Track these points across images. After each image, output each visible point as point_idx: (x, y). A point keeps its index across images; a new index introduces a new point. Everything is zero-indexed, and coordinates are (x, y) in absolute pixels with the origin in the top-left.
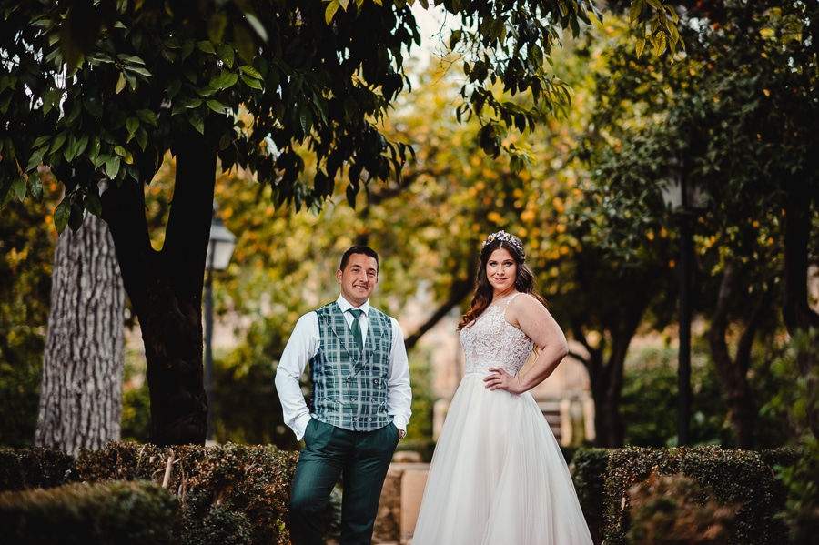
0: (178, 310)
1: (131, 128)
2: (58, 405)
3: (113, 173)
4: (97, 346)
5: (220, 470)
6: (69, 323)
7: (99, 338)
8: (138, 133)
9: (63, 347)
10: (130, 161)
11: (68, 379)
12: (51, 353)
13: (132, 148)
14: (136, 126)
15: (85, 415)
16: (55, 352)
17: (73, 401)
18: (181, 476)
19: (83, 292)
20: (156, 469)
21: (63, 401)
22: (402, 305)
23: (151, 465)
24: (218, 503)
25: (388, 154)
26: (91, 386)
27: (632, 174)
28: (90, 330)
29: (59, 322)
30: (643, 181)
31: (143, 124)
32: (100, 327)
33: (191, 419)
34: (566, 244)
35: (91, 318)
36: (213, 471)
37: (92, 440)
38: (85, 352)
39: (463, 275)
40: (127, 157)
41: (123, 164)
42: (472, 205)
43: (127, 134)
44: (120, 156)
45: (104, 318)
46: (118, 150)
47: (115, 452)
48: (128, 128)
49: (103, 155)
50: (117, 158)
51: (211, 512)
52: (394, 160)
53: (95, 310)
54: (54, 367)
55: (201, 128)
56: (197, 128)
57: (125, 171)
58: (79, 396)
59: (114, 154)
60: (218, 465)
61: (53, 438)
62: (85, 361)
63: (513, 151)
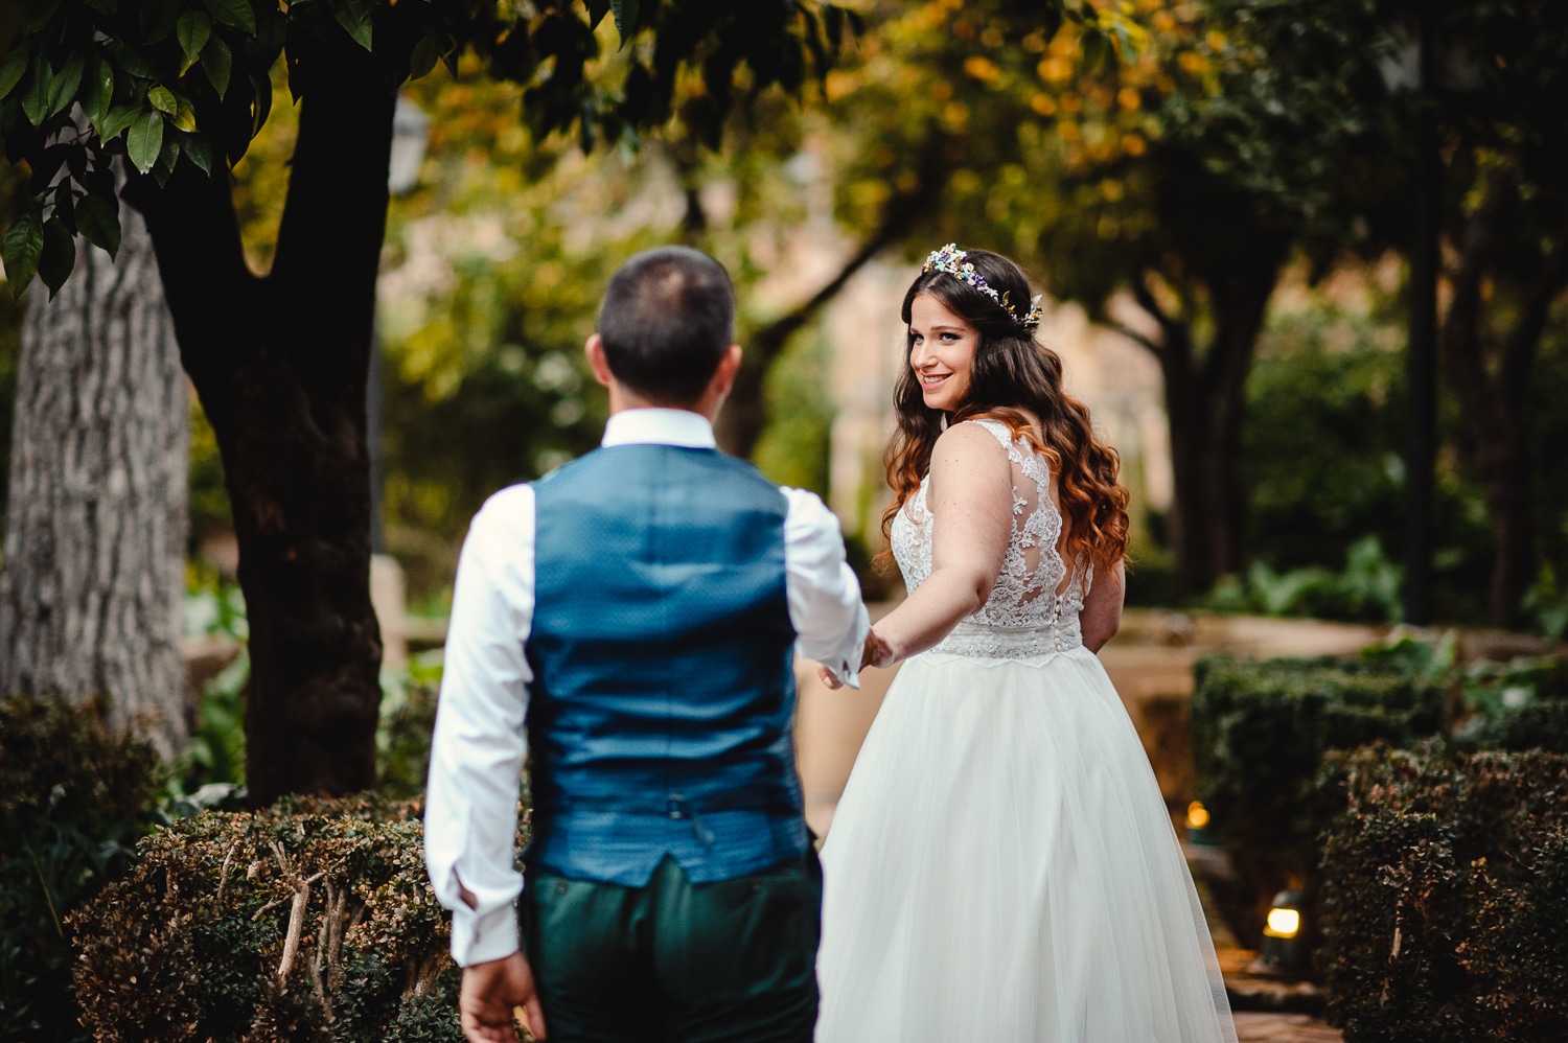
0: (310, 422)
1: (190, 41)
2: (46, 524)
3: (147, 157)
4: (130, 392)
5: (422, 913)
6: (68, 343)
7: (134, 373)
8: (209, 52)
9: (55, 397)
10: (188, 126)
11: (69, 458)
12: (31, 404)
13: (191, 90)
14: (203, 36)
15: (105, 545)
16: (39, 406)
17: (78, 514)
18: (326, 899)
19: (98, 274)
20: (265, 898)
21: (58, 517)
22: (782, 248)
23: (249, 885)
24: (419, 989)
25: (799, 28)
26: (117, 481)
27: (1318, 23)
28: (115, 357)
29: (47, 339)
30: (1343, 38)
31: (219, 31)
32: (136, 351)
33: (344, 679)
34: (1139, 132)
35: (116, 330)
36: (406, 917)
37: (123, 603)
38: (105, 405)
39: (907, 181)
40: (181, 114)
41: (171, 133)
42: (933, 43)
43: (180, 56)
44: (162, 112)
45: (144, 333)
46: (159, 98)
47: (162, 871)
48: (183, 41)
49: (119, 109)
50: (155, 116)
51: (401, 1018)
52: (813, 39)
53: (125, 311)
54: (36, 438)
55: (364, 36)
56: (355, 36)
57: (176, 151)
58: (92, 506)
59: (148, 108)
60: (417, 900)
61: (36, 596)
62: (104, 425)
63: (1089, 22)
